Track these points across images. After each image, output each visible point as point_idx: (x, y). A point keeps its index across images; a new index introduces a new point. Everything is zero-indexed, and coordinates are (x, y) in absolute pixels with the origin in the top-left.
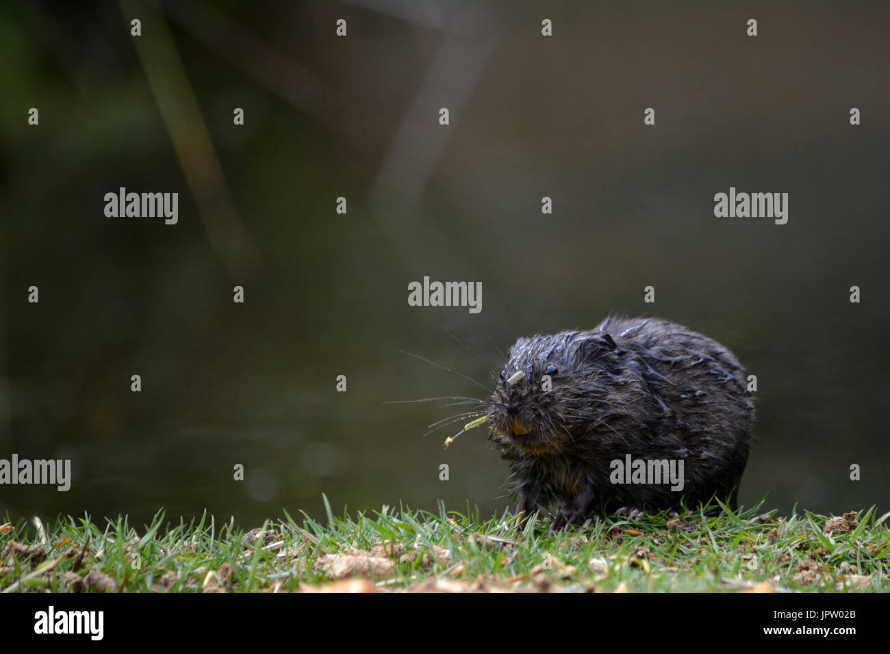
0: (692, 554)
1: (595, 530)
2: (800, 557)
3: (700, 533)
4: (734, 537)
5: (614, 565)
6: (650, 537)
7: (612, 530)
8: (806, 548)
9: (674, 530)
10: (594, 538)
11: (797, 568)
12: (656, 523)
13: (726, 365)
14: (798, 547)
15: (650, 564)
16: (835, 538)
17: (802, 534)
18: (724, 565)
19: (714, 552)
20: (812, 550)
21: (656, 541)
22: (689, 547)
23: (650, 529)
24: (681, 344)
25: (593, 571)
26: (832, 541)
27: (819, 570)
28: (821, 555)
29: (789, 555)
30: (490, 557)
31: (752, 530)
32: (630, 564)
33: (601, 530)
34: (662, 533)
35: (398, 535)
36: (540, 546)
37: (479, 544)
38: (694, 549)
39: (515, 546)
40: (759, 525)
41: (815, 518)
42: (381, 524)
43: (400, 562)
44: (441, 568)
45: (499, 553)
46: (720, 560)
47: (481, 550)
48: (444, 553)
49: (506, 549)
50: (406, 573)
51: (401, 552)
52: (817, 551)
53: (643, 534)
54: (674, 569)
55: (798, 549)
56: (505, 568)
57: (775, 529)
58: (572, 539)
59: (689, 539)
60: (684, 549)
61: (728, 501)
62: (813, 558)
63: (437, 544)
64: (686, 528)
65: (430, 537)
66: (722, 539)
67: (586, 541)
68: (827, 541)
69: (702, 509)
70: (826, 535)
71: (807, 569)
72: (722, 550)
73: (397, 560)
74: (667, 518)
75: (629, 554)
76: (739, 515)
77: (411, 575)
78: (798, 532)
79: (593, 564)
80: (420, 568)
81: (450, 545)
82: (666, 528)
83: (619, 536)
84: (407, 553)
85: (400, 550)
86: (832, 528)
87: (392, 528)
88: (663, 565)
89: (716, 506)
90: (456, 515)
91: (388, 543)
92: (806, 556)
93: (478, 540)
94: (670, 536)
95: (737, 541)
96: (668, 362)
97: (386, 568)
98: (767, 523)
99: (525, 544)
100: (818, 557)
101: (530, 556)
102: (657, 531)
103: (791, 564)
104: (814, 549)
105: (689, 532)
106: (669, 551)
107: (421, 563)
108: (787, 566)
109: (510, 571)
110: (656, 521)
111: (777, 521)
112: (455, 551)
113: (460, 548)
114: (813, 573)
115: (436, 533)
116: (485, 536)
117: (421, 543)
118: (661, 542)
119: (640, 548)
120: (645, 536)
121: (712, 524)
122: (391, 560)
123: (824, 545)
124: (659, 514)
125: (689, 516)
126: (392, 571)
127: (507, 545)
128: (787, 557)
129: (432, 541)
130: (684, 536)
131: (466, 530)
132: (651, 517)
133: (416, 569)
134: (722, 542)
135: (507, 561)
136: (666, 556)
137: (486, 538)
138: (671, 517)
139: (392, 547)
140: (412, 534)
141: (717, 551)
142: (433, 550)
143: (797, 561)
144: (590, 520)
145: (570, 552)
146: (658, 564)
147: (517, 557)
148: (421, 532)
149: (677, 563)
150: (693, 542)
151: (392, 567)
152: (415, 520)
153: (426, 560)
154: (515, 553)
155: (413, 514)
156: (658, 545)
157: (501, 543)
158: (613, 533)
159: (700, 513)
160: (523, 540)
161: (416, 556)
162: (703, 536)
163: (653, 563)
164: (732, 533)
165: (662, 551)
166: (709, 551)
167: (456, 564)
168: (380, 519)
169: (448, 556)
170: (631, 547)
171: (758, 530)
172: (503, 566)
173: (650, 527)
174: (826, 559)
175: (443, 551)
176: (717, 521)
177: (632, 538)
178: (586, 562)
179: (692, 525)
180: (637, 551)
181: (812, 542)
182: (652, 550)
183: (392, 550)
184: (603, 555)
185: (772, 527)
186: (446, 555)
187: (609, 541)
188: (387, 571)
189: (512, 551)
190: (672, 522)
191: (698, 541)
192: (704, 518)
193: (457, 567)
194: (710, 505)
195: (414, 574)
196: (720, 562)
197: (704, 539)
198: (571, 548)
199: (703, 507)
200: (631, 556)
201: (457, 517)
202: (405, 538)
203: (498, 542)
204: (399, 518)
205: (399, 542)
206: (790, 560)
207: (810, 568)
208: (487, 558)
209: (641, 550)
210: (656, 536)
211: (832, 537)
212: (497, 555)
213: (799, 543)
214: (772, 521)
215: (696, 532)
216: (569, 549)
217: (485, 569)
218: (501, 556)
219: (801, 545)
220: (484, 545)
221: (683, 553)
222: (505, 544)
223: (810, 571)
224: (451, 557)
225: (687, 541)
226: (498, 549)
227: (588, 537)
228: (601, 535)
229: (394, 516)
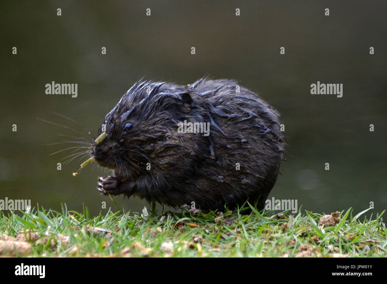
0: (231, 240)
1: (167, 223)
2: (302, 242)
3: (236, 226)
4: (258, 229)
5: (177, 248)
6: (203, 228)
7: (178, 223)
8: (306, 236)
9: (219, 224)
10: (166, 229)
11: (299, 249)
12: (208, 219)
13: (268, 121)
14: (301, 235)
15: (202, 247)
16: (325, 229)
17: (304, 226)
18: (251, 248)
19: (245, 238)
20: (309, 237)
21: (207, 231)
22: (229, 235)
23: (203, 223)
24: (238, 104)
25: (163, 251)
26: (323, 231)
27: (314, 251)
28: (316, 240)
29: (295, 240)
30: (96, 242)
31: (270, 224)
32: (189, 246)
33: (170, 223)
34: (211, 226)
35: (36, 226)
36: (129, 234)
37: (88, 233)
38: (232, 237)
39: (113, 234)
40: (276, 220)
41: (313, 216)
42: (25, 219)
43: (36, 245)
44: (63, 249)
45: (102, 239)
46: (249, 244)
47: (90, 237)
48: (65, 239)
49: (107, 236)
50: (40, 252)
51: (36, 238)
52: (312, 238)
53: (199, 226)
54: (218, 249)
55: (301, 236)
56: (106, 249)
57: (286, 223)
58: (151, 229)
59: (229, 230)
60: (225, 236)
61: (256, 205)
62: (310, 242)
63: (61, 233)
64: (228, 222)
65: (57, 227)
66: (250, 230)
67: (161, 231)
68: (320, 231)
69: (238, 209)
70: (320, 227)
71: (306, 250)
72: (250, 237)
73: (33, 243)
74: (216, 215)
75: (189, 240)
76: (263, 214)
77: (42, 254)
78: (301, 224)
79: (164, 247)
80: (49, 249)
81: (69, 233)
82: (214, 222)
83: (183, 227)
84: (41, 238)
85: (36, 237)
86: (324, 222)
87: (32, 222)
88: (211, 247)
89: (247, 208)
90: (75, 214)
91: (27, 232)
92: (306, 241)
93: (88, 230)
94: (216, 228)
95: (260, 231)
96: (227, 117)
97: (26, 248)
98: (281, 219)
99: (120, 233)
100: (313, 242)
101: (123, 241)
102: (208, 224)
103: (295, 246)
104: (310, 237)
105: (230, 225)
106: (215, 238)
107: (50, 246)
108: (293, 248)
109: (109, 251)
110: (208, 217)
111: (289, 217)
112: (72, 237)
113: (76, 235)
114: (310, 252)
115: (61, 225)
116: (93, 227)
117: (51, 232)
118: (211, 232)
119: (196, 236)
120: (200, 228)
121: (245, 220)
122: (29, 243)
123: (318, 234)
124: (210, 213)
125: (230, 214)
126: (30, 250)
127: (108, 234)
128: (293, 242)
129: (58, 231)
130: (226, 228)
131: (81, 223)
132: (204, 215)
133: (46, 249)
134: (251, 232)
135: (107, 244)
136: (213, 241)
137: (94, 229)
138: (218, 215)
139: (30, 235)
140: (45, 225)
141: (247, 238)
142: (58, 237)
143: (299, 244)
144: (165, 217)
145: (149, 238)
146: (208, 246)
147: (113, 242)
148: (51, 225)
149: (220, 246)
150: (231, 231)
151: (30, 249)
152: (48, 217)
153: (53, 243)
154: (112, 239)
155: (46, 212)
156: (208, 234)
157: (104, 232)
158: (179, 226)
159: (237, 212)
160: (118, 231)
161: (47, 240)
162: (238, 227)
163: (204, 245)
164: (258, 226)
165: (211, 238)
166: (242, 238)
167: (73, 246)
168: (24, 216)
169: (68, 241)
170: (190, 235)
171: (275, 224)
172: (104, 248)
173: (204, 221)
174: (319, 243)
175: (65, 237)
176: (248, 217)
177: (191, 229)
178: (159, 245)
179: (232, 220)
180: (194, 238)
181: (310, 232)
182: (204, 237)
183: (30, 237)
184: (171, 240)
185: (284, 222)
186: (66, 240)
187: (176, 231)
188: (27, 251)
189: (111, 238)
190: (218, 218)
191: (235, 231)
192: (240, 216)
193: (73, 248)
194: (244, 207)
195: (44, 253)
196: (249, 245)
197: (239, 230)
198: (151, 235)
199: (239, 209)
200: (190, 241)
201: (76, 215)
202: (41, 229)
203: (102, 232)
204: (37, 215)
205: (36, 231)
206: (294, 244)
207: (308, 249)
208: (94, 242)
209: (197, 237)
210: (208, 228)
211: (323, 228)
212: (101, 240)
213: (301, 233)
214: (285, 217)
215: (234, 225)
216: (149, 236)
217: (92, 249)
218: (103, 241)
219: (302, 234)
220: (92, 234)
221: (225, 239)
222: (106, 233)
223: (308, 251)
224: (69, 242)
225: (228, 231)
226: (102, 236)
227: (162, 228)
228: (171, 227)
229: (34, 213)
